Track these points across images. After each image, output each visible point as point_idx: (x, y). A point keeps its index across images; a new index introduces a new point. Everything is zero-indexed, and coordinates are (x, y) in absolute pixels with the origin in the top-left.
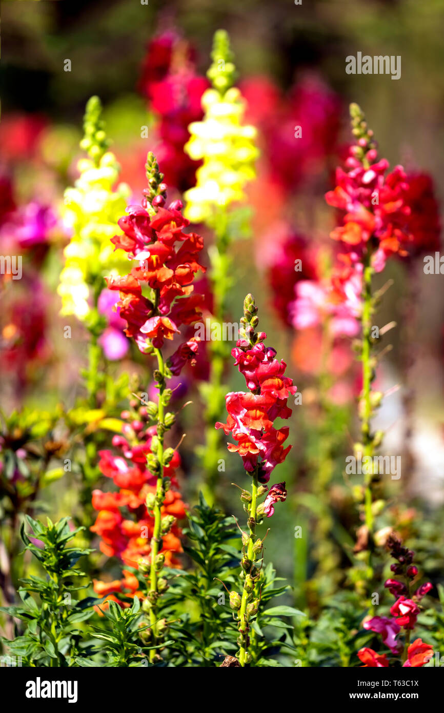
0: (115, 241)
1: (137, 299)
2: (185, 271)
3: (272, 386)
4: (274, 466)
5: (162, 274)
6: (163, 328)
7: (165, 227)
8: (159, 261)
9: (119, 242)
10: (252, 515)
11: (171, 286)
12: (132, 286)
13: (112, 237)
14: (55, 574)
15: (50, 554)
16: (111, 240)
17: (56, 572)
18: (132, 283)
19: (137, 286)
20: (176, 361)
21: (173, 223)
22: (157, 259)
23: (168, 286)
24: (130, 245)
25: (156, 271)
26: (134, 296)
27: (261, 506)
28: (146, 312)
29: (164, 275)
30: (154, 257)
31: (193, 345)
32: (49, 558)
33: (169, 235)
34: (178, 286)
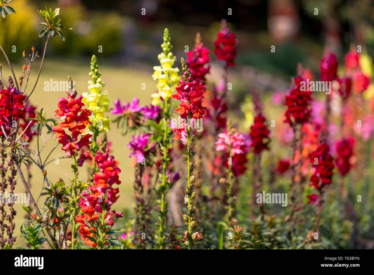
0: (57, 112)
1: (63, 135)
2: (81, 124)
3: (109, 171)
4: (113, 203)
5: (71, 125)
6: (72, 147)
7: (74, 106)
8: (70, 120)
9: (58, 112)
10: (102, 224)
11: (75, 130)
12: (60, 130)
13: (56, 110)
14: (33, 246)
15: (31, 238)
16: (55, 111)
17: (33, 245)
18: (60, 129)
19: (62, 130)
20: (80, 161)
21: (77, 105)
22: (69, 119)
23: (74, 130)
24: (62, 113)
25: (69, 124)
26: (62, 134)
27: (106, 220)
28: (67, 140)
29: (72, 126)
30: (68, 118)
31: (86, 154)
32: (30, 239)
33: (74, 110)
34: (78, 130)
